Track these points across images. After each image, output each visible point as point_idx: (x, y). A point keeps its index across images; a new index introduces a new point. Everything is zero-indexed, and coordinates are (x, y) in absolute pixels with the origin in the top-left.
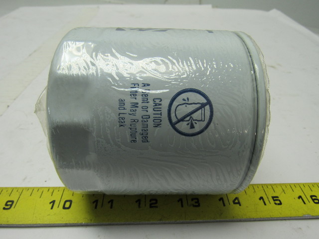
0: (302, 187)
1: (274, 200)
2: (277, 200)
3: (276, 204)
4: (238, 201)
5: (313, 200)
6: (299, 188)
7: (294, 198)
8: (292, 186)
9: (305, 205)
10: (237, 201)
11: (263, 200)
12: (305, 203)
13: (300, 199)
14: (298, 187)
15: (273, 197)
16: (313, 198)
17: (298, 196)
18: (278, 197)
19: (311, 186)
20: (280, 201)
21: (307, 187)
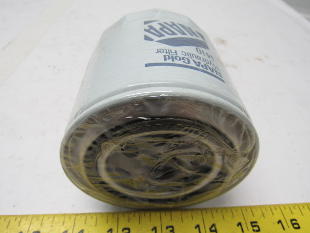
0: (283, 209)
1: (253, 226)
2: (255, 226)
3: (254, 230)
4: (215, 228)
5: (293, 224)
6: (279, 211)
7: (274, 224)
8: (272, 208)
9: (284, 231)
10: (213, 229)
11: (241, 226)
12: (284, 229)
13: (280, 224)
14: (278, 208)
15: (252, 223)
16: (294, 222)
17: (277, 220)
18: (256, 222)
19: (292, 207)
20: (258, 227)
21: (288, 209)
